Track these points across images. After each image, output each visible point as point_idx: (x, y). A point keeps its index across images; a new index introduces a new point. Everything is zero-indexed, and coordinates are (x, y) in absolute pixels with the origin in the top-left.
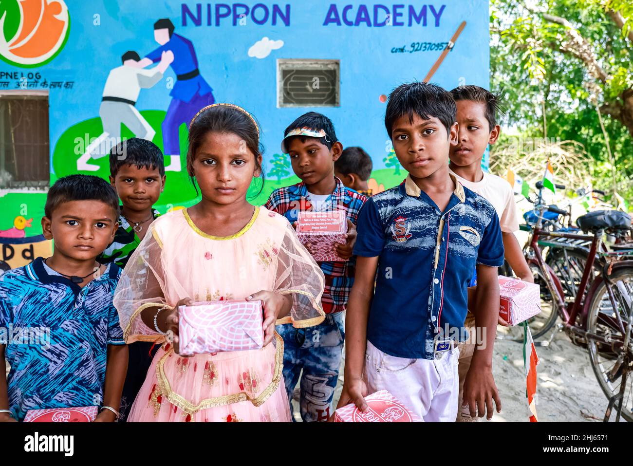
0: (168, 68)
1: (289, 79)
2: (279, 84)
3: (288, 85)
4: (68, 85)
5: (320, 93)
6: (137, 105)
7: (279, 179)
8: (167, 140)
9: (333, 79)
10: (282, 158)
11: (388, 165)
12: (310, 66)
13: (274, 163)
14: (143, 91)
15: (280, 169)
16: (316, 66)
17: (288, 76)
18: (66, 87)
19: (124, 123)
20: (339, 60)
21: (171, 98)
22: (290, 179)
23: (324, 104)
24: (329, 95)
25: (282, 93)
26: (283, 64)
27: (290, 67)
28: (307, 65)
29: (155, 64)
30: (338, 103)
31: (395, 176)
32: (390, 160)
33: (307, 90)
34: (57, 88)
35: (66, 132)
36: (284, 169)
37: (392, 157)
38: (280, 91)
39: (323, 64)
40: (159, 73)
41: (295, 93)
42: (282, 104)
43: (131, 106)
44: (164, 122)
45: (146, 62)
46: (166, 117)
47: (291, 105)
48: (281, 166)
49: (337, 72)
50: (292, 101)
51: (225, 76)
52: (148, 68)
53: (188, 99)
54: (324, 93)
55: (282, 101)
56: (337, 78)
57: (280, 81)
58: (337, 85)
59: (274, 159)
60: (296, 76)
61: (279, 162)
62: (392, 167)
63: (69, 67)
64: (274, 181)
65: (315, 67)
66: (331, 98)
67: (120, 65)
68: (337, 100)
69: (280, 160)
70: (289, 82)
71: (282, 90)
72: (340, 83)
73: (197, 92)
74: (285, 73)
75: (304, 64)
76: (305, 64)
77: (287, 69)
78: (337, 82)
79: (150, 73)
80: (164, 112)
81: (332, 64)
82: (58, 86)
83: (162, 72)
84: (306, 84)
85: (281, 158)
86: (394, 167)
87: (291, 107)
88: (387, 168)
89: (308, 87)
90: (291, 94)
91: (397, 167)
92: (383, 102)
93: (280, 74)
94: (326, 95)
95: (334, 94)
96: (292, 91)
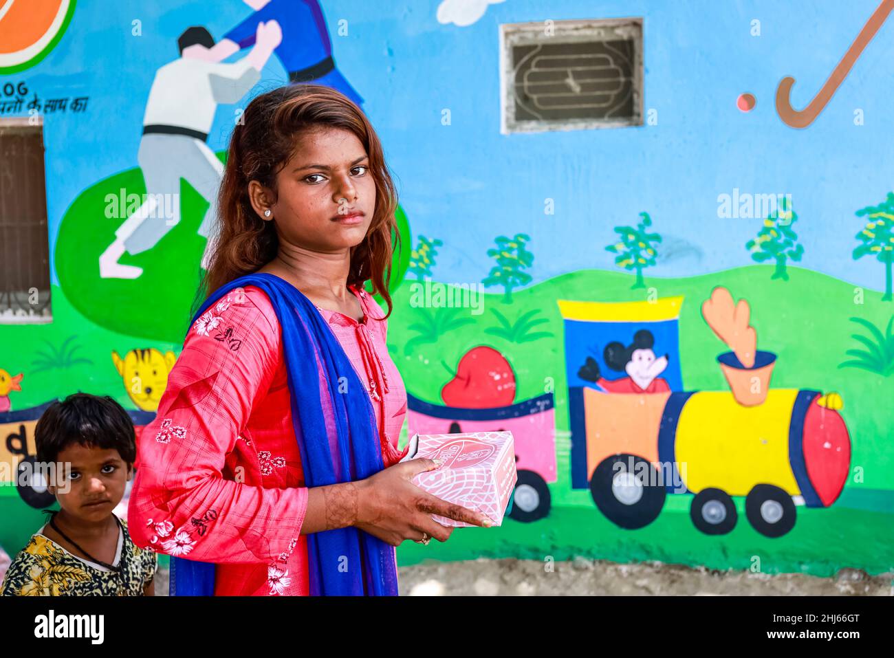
0: (270, 59)
1: (527, 66)
2: (505, 77)
3: (525, 79)
4: (79, 104)
5: (598, 93)
6: (210, 139)
7: (508, 293)
9: (627, 60)
10: (515, 246)
11: (758, 257)
12: (575, 33)
13: (497, 257)
14: (221, 112)
15: (510, 269)
16: (588, 32)
17: (525, 58)
18: (75, 109)
19: (187, 179)
20: (641, 18)
22: (531, 291)
23: (606, 118)
24: (619, 98)
25: (512, 98)
26: (513, 33)
27: (530, 38)
28: (569, 33)
29: (245, 51)
30: (639, 115)
31: (776, 280)
32: (763, 245)
33: (568, 89)
34: (59, 112)
35: (77, 201)
36: (520, 269)
37: (768, 238)
38: (509, 93)
39: (604, 28)
40: (251, 71)
41: (541, 95)
42: (513, 122)
43: (198, 143)
45: (227, 47)
47: (533, 124)
48: (513, 263)
49: (636, 43)
50: (536, 114)
51: (389, 70)
52: (230, 60)
54: (607, 93)
55: (512, 116)
56: (636, 58)
57: (508, 72)
58: (636, 75)
59: (495, 247)
60: (543, 58)
61: (507, 255)
62: (767, 263)
63: (79, 69)
64: (497, 297)
65: (585, 36)
66: (623, 104)
67: (175, 59)
68: (636, 109)
69: (510, 250)
70: (527, 73)
71: (513, 91)
72: (643, 69)
74: (518, 53)
75: (560, 30)
76: (565, 30)
77: (522, 43)
78: (636, 67)
79: (234, 72)
81: (626, 26)
82: (60, 107)
83: (259, 68)
84: (565, 75)
85: (510, 245)
86: (773, 262)
87: (533, 129)
88: (756, 264)
89: (571, 81)
90: (532, 99)
91: (781, 260)
92: (748, 112)
93: (509, 56)
94: (612, 98)
95: (628, 96)
96: (535, 92)
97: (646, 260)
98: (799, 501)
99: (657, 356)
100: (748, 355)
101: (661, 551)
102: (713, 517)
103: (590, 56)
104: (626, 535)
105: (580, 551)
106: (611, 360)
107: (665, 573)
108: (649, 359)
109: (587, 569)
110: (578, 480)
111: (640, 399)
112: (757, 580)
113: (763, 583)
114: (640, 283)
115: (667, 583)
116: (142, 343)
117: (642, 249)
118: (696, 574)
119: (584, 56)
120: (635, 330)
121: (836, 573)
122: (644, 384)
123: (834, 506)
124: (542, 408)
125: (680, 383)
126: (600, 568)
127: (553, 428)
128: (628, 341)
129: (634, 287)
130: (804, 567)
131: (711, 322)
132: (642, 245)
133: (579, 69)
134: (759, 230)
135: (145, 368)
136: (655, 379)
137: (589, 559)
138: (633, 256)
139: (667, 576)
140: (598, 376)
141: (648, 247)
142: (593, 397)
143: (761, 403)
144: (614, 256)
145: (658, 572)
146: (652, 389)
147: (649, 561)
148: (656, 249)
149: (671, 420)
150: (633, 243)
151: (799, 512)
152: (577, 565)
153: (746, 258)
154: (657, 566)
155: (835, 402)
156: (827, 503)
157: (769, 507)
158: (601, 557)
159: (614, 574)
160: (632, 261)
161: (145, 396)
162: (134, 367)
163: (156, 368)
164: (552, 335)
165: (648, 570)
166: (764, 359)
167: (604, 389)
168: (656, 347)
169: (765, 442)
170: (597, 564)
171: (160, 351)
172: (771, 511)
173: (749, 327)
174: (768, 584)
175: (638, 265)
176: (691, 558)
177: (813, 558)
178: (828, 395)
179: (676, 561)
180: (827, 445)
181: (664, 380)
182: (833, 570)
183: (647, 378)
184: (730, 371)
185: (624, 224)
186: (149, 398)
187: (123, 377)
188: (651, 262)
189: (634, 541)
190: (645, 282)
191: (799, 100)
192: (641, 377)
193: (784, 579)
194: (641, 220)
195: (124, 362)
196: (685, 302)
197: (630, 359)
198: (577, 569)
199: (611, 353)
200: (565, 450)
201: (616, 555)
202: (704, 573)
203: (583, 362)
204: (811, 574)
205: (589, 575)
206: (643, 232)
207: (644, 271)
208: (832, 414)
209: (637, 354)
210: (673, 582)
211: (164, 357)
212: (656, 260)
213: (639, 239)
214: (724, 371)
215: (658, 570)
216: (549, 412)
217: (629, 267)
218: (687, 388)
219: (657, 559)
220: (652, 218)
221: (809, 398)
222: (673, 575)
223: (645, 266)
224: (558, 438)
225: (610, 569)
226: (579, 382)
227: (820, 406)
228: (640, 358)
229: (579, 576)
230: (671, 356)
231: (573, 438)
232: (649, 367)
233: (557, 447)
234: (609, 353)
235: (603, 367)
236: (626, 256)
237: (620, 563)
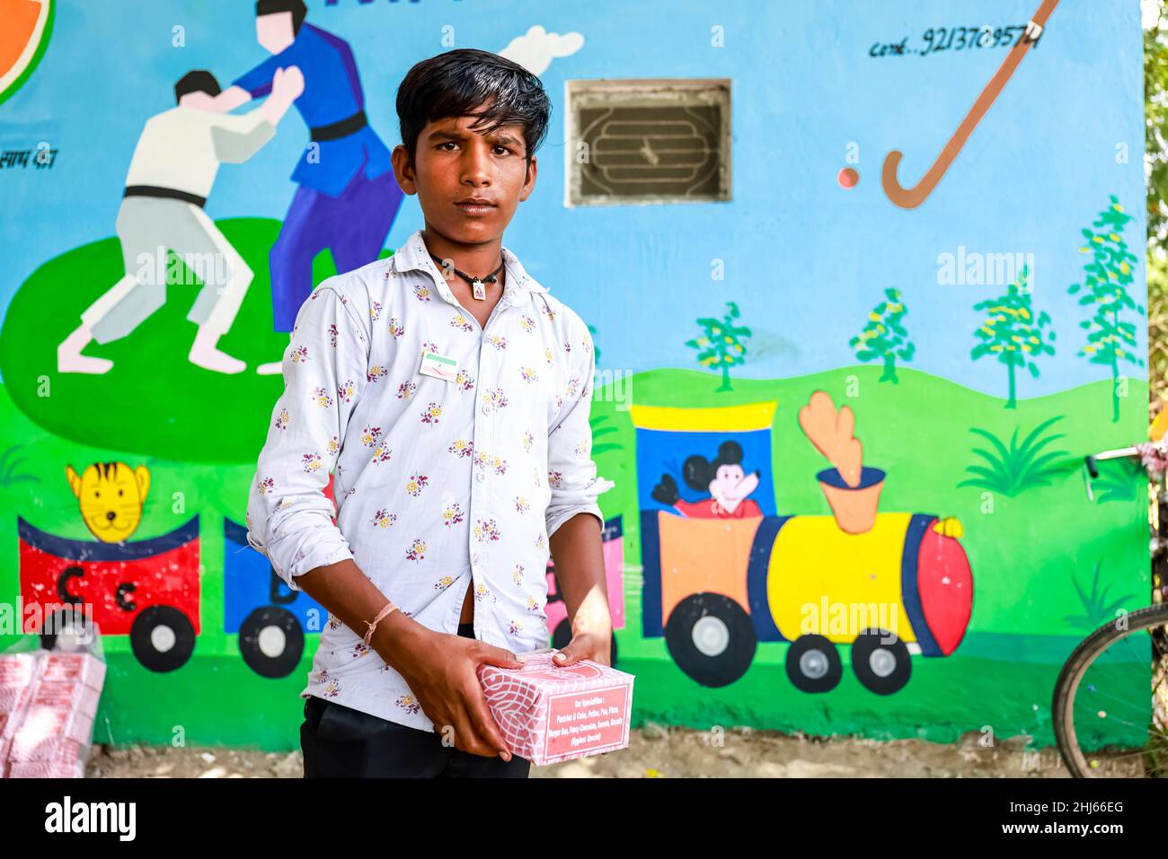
0: (289, 111)
1: (596, 131)
2: (571, 145)
3: (594, 146)
4: (45, 159)
5: (679, 166)
6: (208, 205)
8: (281, 295)
9: (712, 129)
11: (863, 356)
12: (653, 96)
14: (225, 172)
16: (668, 96)
17: (595, 123)
18: (39, 165)
19: (176, 251)
20: (729, 81)
21: (295, 186)
23: (688, 195)
24: (702, 173)
25: (578, 168)
26: (581, 94)
27: (600, 100)
28: (644, 96)
29: (258, 101)
30: (726, 192)
31: (883, 384)
32: (870, 342)
33: (644, 160)
34: (17, 168)
35: (33, 277)
37: (874, 334)
39: (686, 91)
40: (265, 124)
41: (611, 167)
42: (578, 196)
43: (194, 208)
44: (277, 246)
45: (235, 96)
46: (282, 236)
47: (603, 199)
49: (723, 109)
50: (606, 188)
52: (238, 111)
53: (336, 187)
54: (689, 165)
55: (577, 189)
56: (723, 127)
57: (574, 139)
58: (723, 144)
60: (615, 123)
62: (873, 363)
63: (47, 116)
65: (664, 100)
66: (707, 179)
68: (722, 185)
70: (597, 140)
72: (731, 139)
73: (360, 172)
74: (587, 117)
75: (634, 92)
76: (640, 92)
77: (591, 106)
78: (723, 136)
79: (244, 125)
80: (273, 222)
81: (712, 90)
82: (20, 162)
83: (274, 121)
84: (641, 144)
86: (879, 362)
87: (601, 204)
88: (860, 363)
89: (647, 151)
90: (602, 171)
91: (890, 360)
92: (849, 189)
93: (575, 120)
94: (695, 172)
95: (715, 169)
96: (606, 163)
97: (733, 358)
98: (914, 649)
99: (746, 473)
100: (852, 472)
101: (751, 713)
102: (813, 670)
103: (670, 123)
104: (708, 695)
105: (652, 716)
106: (692, 477)
107: (756, 741)
108: (737, 477)
109: (660, 737)
110: (651, 627)
111: (727, 525)
112: (865, 747)
113: (874, 751)
114: (726, 385)
115: (758, 753)
116: (106, 456)
117: (729, 344)
118: (793, 742)
119: (663, 123)
120: (721, 440)
121: (959, 738)
122: (731, 507)
123: (954, 654)
124: (608, 536)
125: (773, 506)
126: (676, 737)
127: (620, 560)
128: (712, 455)
129: (718, 391)
130: (922, 732)
131: (809, 432)
132: (728, 340)
133: (657, 137)
134: (866, 325)
135: (108, 487)
136: (744, 501)
137: (663, 726)
138: (718, 353)
139: (758, 745)
140: (676, 497)
141: (736, 342)
142: (669, 522)
143: (869, 529)
144: (695, 352)
145: (747, 741)
146: (741, 513)
147: (735, 728)
148: (745, 346)
149: (762, 550)
150: (718, 338)
151: (915, 662)
152: (648, 734)
153: (849, 357)
154: (747, 734)
155: (954, 528)
156: (946, 650)
157: (880, 656)
158: (677, 723)
159: (693, 743)
160: (717, 359)
161: (106, 522)
162: (94, 486)
163: (123, 487)
164: (620, 447)
165: (736, 738)
166: (871, 477)
167: (683, 513)
168: (745, 462)
169: (873, 577)
170: (673, 732)
171: (129, 466)
172: (882, 662)
173: (853, 438)
174: (879, 752)
175: (723, 363)
176: (786, 722)
177: (932, 721)
178: (946, 520)
179: (769, 726)
180: (946, 581)
181: (754, 501)
182: (955, 733)
183: (734, 499)
184: (831, 491)
185: (707, 315)
186: (112, 525)
187: (79, 499)
188: (741, 361)
189: (718, 702)
190: (732, 385)
191: (908, 177)
192: (728, 499)
193: (899, 746)
194: (728, 310)
195: (81, 479)
196: (779, 407)
197: (714, 477)
198: (647, 738)
199: (692, 469)
200: (635, 589)
201: (696, 720)
202: (803, 741)
203: (658, 480)
204: (929, 739)
205: (662, 745)
206: (730, 326)
207: (731, 370)
208: (952, 543)
209: (722, 470)
210: (766, 751)
211: (134, 472)
212: (746, 358)
213: (725, 333)
214: (824, 491)
215: (747, 738)
216: (616, 542)
217: (713, 366)
218: (781, 512)
219: (747, 724)
220: (740, 308)
221: (923, 524)
222: (765, 743)
223: (733, 364)
224: (627, 573)
225: (689, 737)
226: (653, 505)
227: (937, 534)
228: (727, 476)
229: (652, 746)
230: (763, 473)
231: (645, 574)
232: (737, 486)
233: (626, 584)
234: (689, 469)
235: (682, 487)
236: (711, 353)
237: (701, 730)
